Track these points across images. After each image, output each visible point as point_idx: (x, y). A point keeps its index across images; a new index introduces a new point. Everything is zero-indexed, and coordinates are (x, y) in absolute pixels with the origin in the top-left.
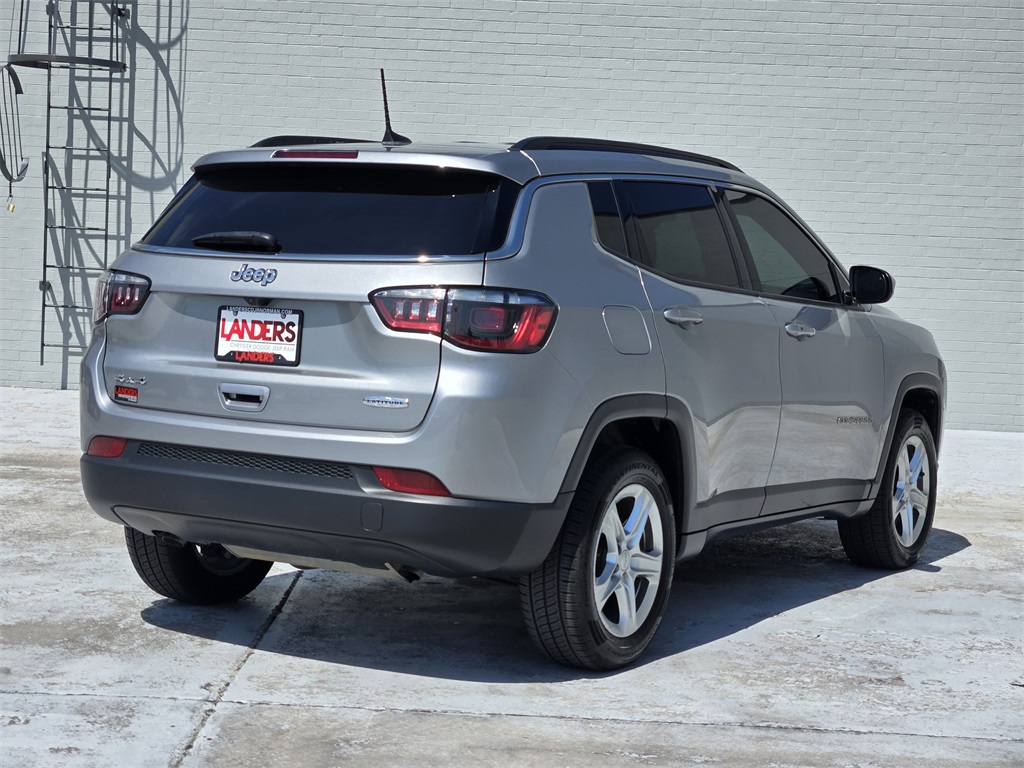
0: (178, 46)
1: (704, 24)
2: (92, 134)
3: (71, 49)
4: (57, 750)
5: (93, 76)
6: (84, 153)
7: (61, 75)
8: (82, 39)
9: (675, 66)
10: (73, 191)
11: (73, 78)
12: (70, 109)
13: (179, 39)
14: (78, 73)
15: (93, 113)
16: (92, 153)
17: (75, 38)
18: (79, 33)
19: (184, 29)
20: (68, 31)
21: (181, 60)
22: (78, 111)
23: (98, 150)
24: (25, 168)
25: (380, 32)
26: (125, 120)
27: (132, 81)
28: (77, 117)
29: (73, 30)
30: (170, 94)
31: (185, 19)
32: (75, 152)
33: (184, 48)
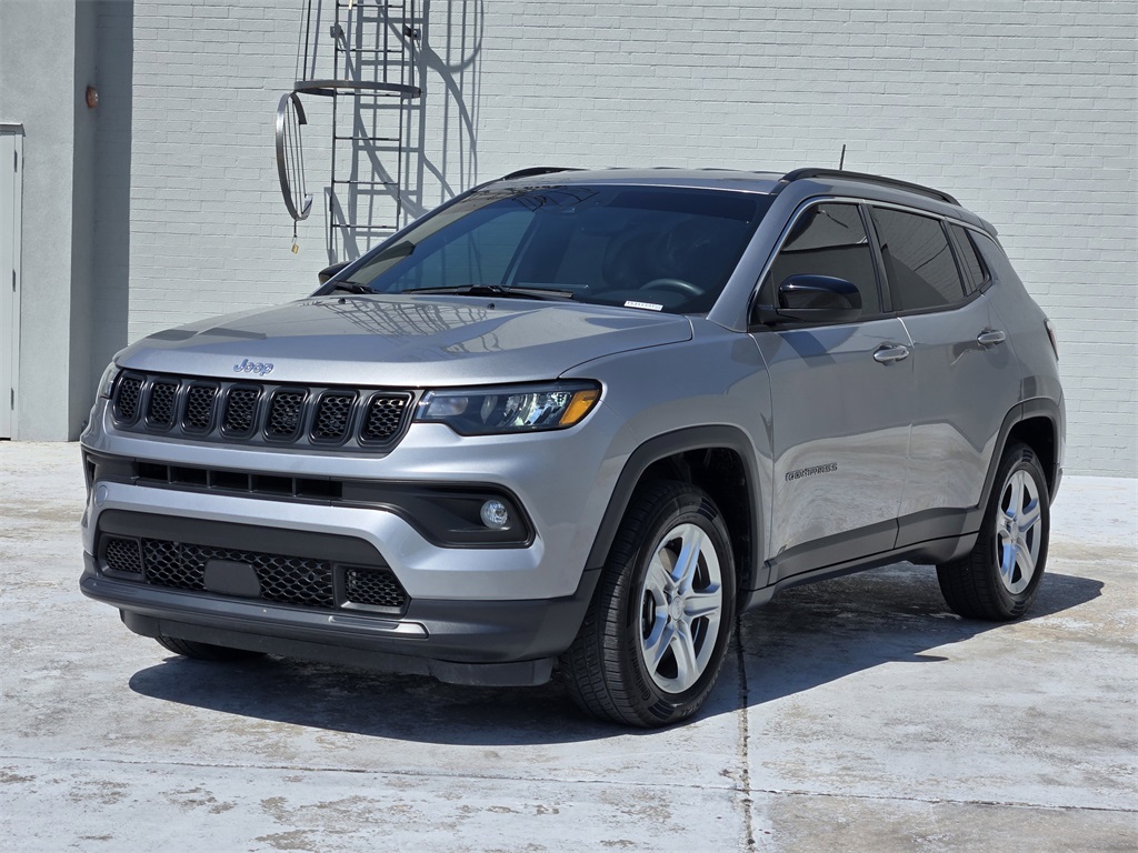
0: (471, 68)
1: (1064, 31)
2: (377, 166)
3: (357, 73)
4: (610, 844)
5: (379, 103)
6: (368, 187)
7: (346, 103)
8: (368, 63)
9: (1033, 79)
10: (358, 229)
11: (358, 106)
12: (354, 139)
13: (472, 60)
14: (364, 100)
15: (379, 143)
16: (377, 187)
17: (360, 62)
18: (365, 56)
19: (477, 49)
20: (353, 54)
21: (474, 84)
22: (364, 142)
23: (385, 183)
24: (309, 204)
25: (697, 48)
26: (414, 150)
27: (422, 108)
28: (362, 148)
29: (359, 52)
30: (463, 121)
31: (478, 39)
32: (360, 187)
33: (477, 70)
